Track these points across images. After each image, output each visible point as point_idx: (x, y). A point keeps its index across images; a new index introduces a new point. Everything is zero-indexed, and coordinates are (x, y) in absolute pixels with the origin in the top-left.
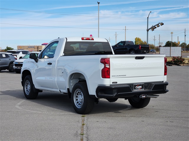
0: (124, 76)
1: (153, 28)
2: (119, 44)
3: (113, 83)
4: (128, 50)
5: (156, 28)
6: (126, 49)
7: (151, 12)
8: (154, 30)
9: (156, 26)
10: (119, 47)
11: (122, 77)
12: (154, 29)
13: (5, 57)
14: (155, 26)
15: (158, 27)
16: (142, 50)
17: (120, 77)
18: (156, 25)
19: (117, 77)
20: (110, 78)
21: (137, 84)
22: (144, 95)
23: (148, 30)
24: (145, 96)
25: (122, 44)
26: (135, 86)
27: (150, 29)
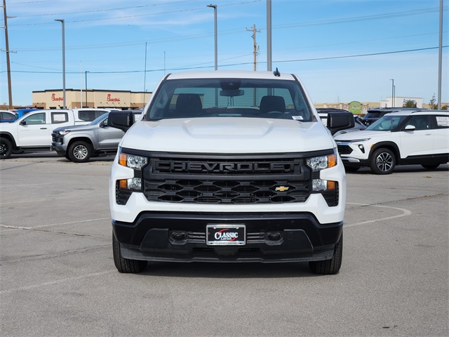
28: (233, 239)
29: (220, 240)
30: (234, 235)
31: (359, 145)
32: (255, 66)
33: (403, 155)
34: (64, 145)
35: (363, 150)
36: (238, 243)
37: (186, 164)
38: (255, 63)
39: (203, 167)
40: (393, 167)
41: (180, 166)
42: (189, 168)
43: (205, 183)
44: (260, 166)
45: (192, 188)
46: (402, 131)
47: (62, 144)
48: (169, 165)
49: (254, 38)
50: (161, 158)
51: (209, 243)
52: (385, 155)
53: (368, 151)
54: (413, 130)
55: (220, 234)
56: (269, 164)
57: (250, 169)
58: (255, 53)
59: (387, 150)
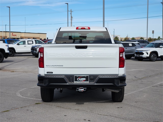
0: (61, 67)
3: (47, 73)
11: (58, 67)
13: (132, 46)
17: (55, 67)
19: (52, 67)
20: (44, 67)
21: (78, 76)
22: (82, 88)
24: (83, 90)
26: (76, 77)
31: (146, 52)
32: (71, 24)
33: (159, 56)
34: (37, 52)
35: (147, 54)
38: (71, 23)
40: (156, 59)
46: (159, 47)
47: (36, 51)
49: (71, 14)
52: (154, 55)
53: (149, 54)
54: (162, 47)
58: (71, 19)
59: (155, 54)
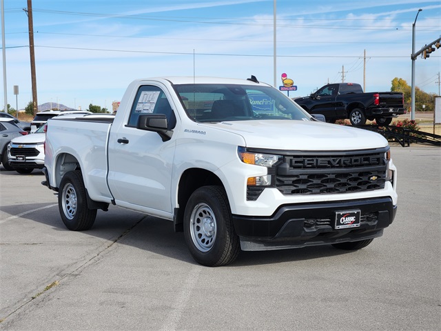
1: (428, 51)
2: (323, 93)
4: (346, 106)
5: (433, 50)
6: (340, 105)
7: (420, 10)
8: (428, 56)
9: (433, 46)
10: (321, 100)
12: (430, 55)
14: (430, 46)
15: (438, 48)
16: (383, 107)
18: (434, 43)
23: (413, 58)
25: (331, 93)
27: (418, 54)
28: (353, 223)
29: (343, 224)
30: (352, 219)
36: (355, 225)
37: (317, 160)
39: (329, 162)
41: (312, 162)
42: (319, 164)
43: (329, 176)
44: (365, 160)
45: (319, 182)
48: (303, 162)
50: (295, 156)
51: (337, 227)
55: (344, 218)
56: (369, 158)
57: (359, 163)
